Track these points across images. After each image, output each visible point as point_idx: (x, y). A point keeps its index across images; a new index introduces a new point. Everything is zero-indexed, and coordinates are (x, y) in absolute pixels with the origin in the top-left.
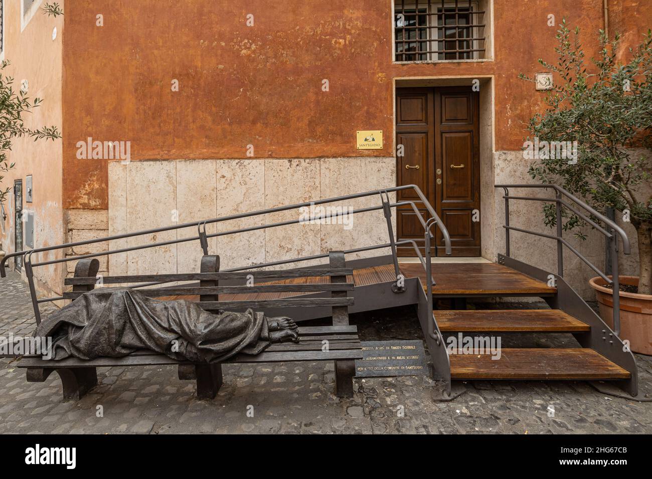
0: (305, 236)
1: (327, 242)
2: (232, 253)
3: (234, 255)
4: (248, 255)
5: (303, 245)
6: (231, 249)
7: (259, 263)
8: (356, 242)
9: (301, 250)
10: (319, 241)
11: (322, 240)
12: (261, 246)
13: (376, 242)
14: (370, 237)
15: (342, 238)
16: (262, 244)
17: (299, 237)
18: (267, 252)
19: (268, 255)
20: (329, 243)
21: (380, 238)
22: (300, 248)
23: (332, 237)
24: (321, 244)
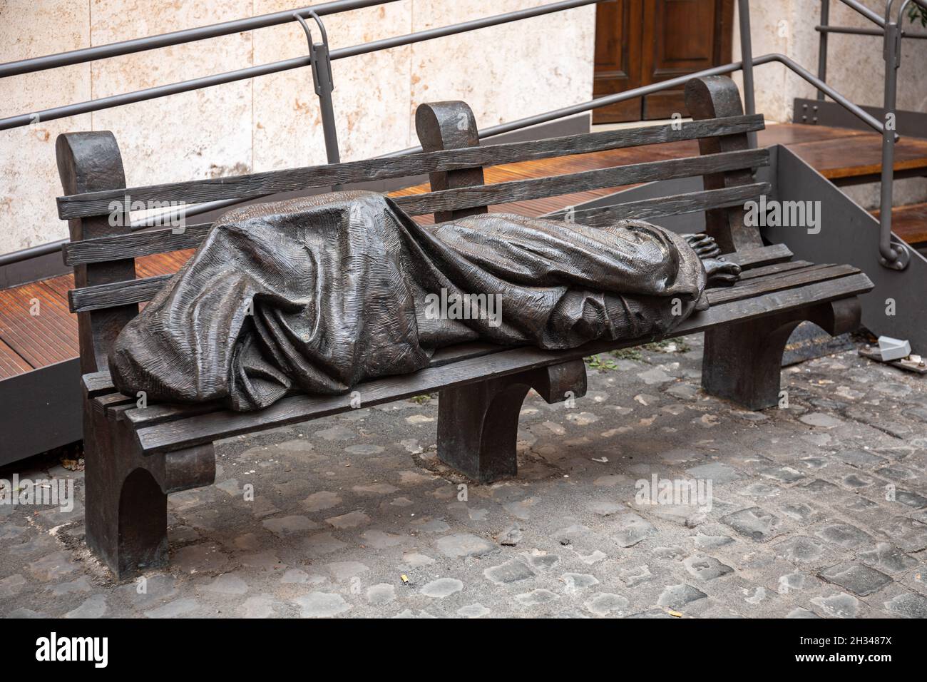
0: (369, 69)
1: (426, 88)
2: (146, 137)
3: (153, 143)
4: (199, 143)
5: (363, 100)
6: (139, 123)
7: (232, 164)
8: (500, 83)
9: (357, 114)
10: (407, 85)
11: (415, 80)
12: (238, 108)
13: (547, 80)
14: (535, 67)
15: (466, 72)
16: (241, 103)
17: (351, 75)
18: (259, 126)
19: (260, 135)
20: (431, 89)
21: (556, 69)
22: (355, 109)
23: (439, 70)
24: (413, 94)
